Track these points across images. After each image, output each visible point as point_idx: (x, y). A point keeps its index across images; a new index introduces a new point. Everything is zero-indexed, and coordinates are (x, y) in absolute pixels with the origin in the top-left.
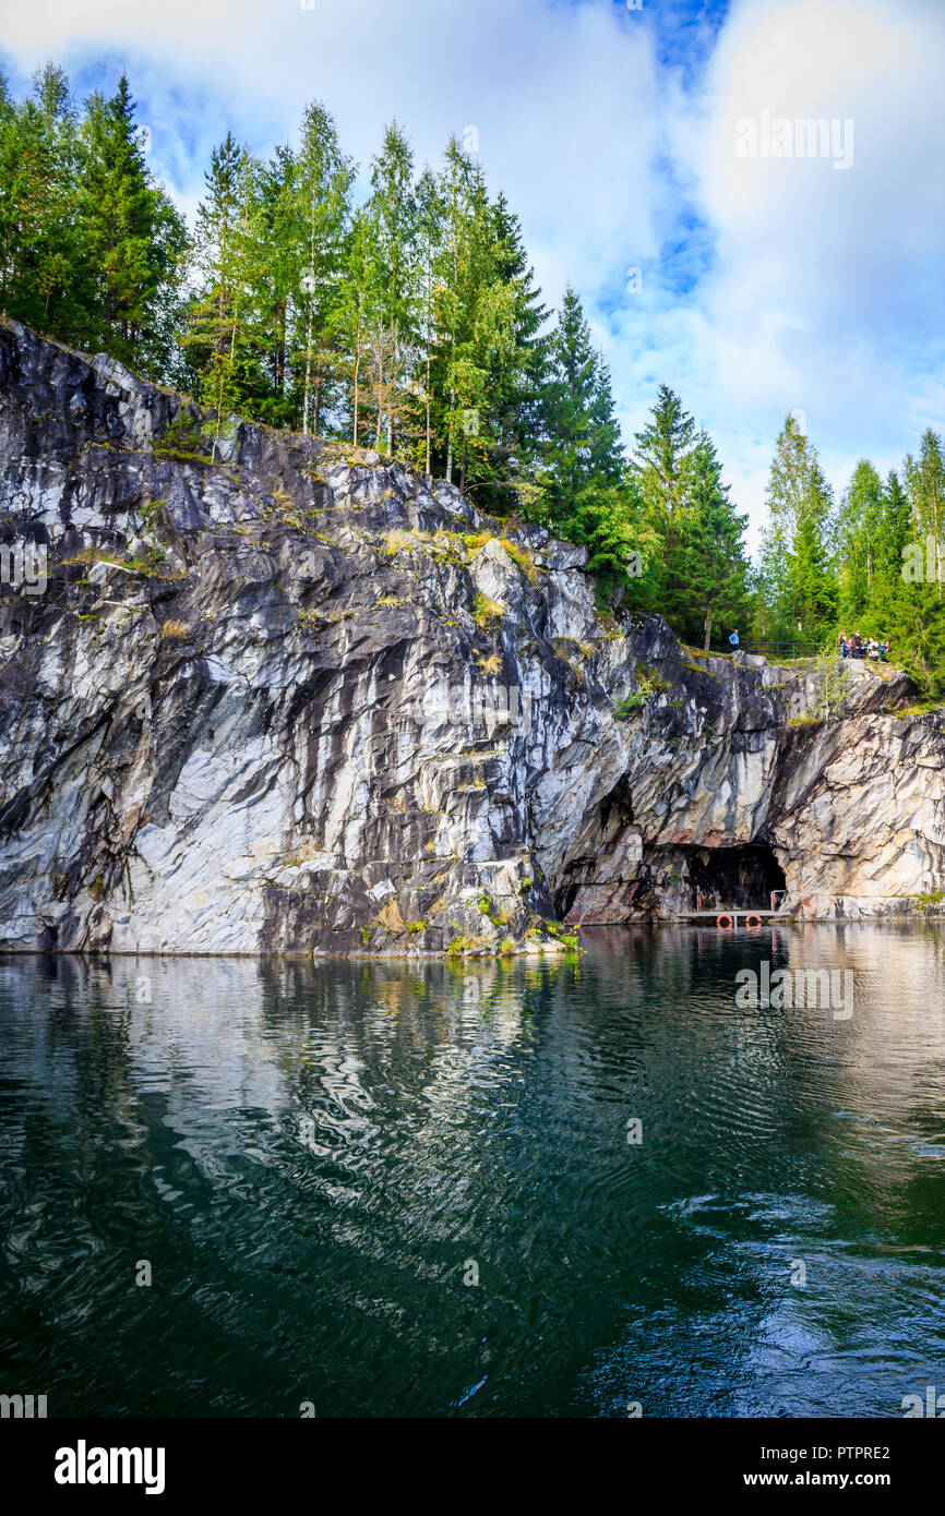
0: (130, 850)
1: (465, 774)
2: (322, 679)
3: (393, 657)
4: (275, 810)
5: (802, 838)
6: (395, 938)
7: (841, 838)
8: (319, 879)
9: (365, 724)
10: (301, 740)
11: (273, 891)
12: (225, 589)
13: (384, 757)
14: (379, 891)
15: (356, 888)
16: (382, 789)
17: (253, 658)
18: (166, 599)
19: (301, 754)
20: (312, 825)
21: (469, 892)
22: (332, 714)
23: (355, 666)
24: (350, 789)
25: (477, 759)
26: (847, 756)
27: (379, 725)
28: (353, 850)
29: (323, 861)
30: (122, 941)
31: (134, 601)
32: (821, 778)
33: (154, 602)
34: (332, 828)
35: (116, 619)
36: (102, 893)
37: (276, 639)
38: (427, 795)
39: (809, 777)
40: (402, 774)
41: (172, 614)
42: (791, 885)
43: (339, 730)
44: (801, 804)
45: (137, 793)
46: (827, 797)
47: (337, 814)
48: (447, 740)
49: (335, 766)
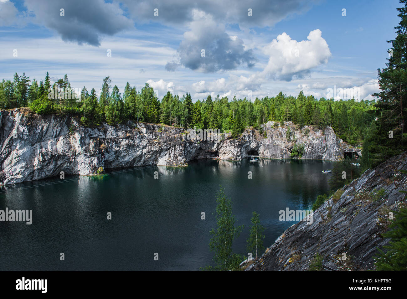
0: (158, 159)
1: (180, 154)
2: (170, 148)
3: (175, 145)
4: (167, 156)
5: (221, 151)
6: (175, 165)
7: (224, 152)
8: (170, 161)
9: (173, 150)
10: (169, 151)
11: (167, 162)
12: (163, 142)
13: (175, 152)
14: (174, 162)
15: (172, 162)
16: (174, 154)
17: (165, 147)
18: (159, 143)
19: (169, 152)
20: (170, 157)
21: (180, 162)
22: (171, 150)
23: (172, 146)
24: (172, 155)
25: (181, 152)
26: (224, 144)
27: (174, 150)
28: (172, 159)
29: (170, 160)
30: (157, 165)
31: (157, 144)
32: (222, 146)
33: (159, 144)
34: (171, 157)
35: (156, 145)
36: (156, 161)
37: (167, 145)
38: (177, 155)
39: (221, 146)
40: (176, 154)
41: (160, 144)
42: (220, 156)
43: (171, 151)
44: (220, 148)
45: (158, 155)
46: (223, 148)
47: (171, 156)
48: (179, 151)
49: (171, 153)
